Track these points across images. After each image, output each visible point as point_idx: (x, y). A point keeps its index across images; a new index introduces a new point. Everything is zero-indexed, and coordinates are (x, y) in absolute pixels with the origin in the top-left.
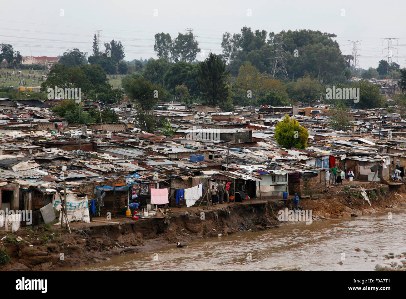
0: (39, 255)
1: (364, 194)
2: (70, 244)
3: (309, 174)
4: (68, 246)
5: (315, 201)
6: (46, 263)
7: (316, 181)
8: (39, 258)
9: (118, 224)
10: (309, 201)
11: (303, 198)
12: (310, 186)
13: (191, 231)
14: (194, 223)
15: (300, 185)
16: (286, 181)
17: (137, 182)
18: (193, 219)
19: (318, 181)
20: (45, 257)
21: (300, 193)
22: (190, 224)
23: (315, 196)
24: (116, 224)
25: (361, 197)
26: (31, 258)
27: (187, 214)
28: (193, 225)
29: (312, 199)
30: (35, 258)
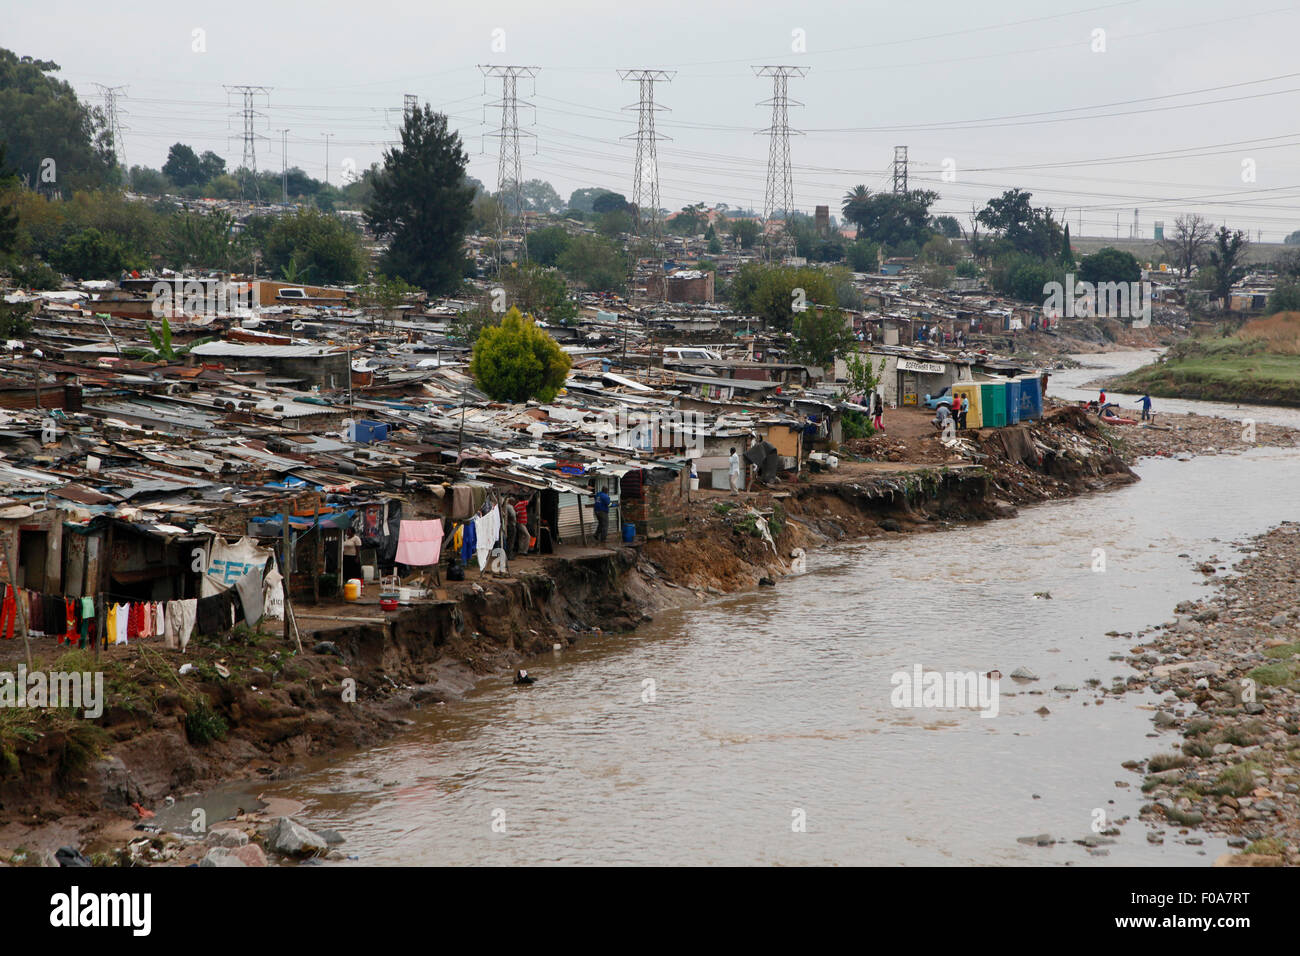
0: (285, 716)
1: (761, 525)
2: (326, 682)
3: (660, 472)
4: (324, 687)
5: (673, 545)
6: (298, 738)
7: (672, 492)
8: (286, 724)
9: (381, 624)
10: (663, 543)
11: (654, 539)
12: (662, 505)
13: (493, 638)
14: (498, 616)
15: (643, 503)
16: (616, 493)
17: (340, 503)
18: (496, 605)
19: (676, 493)
20: (293, 720)
21: (644, 525)
22: (490, 619)
23: (673, 533)
24: (373, 623)
25: (757, 534)
26: (266, 724)
27: (479, 592)
28: (496, 621)
29: (669, 541)
30: (275, 723)
